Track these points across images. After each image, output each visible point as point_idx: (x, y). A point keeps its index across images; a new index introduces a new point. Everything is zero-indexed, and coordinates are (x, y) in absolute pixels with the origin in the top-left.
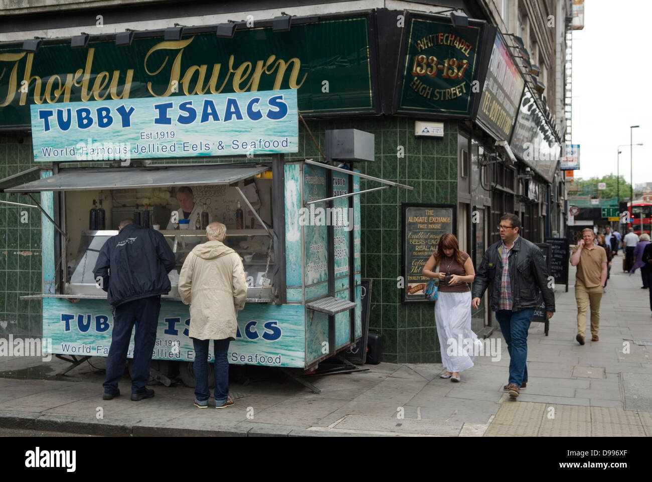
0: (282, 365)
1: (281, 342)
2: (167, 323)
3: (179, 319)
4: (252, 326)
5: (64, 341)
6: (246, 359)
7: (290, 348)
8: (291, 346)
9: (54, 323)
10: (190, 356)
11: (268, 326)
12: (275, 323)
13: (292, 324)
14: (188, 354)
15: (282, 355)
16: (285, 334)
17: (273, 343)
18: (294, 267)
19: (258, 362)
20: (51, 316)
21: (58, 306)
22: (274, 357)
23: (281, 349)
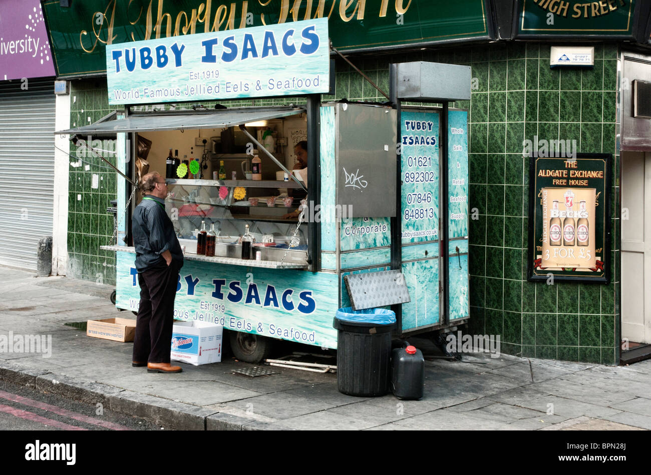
0: (315, 343)
1: (315, 316)
2: (215, 285)
3: (224, 281)
4: (288, 295)
5: (133, 297)
6: (283, 333)
7: (323, 324)
8: (325, 322)
9: (124, 276)
10: (232, 324)
11: (303, 296)
12: (310, 293)
13: (326, 296)
14: (231, 322)
15: (316, 331)
16: (319, 307)
17: (307, 316)
18: (329, 228)
19: (294, 338)
20: (123, 269)
21: (128, 259)
22: (308, 333)
23: (315, 324)
